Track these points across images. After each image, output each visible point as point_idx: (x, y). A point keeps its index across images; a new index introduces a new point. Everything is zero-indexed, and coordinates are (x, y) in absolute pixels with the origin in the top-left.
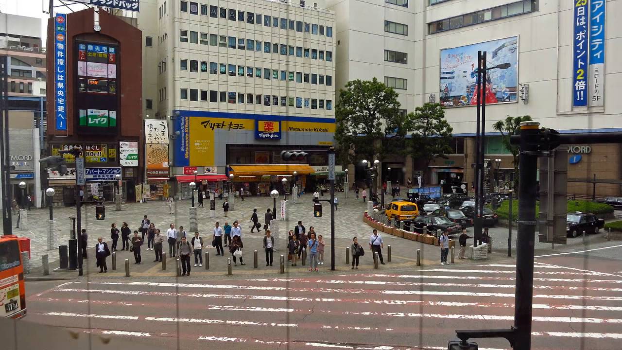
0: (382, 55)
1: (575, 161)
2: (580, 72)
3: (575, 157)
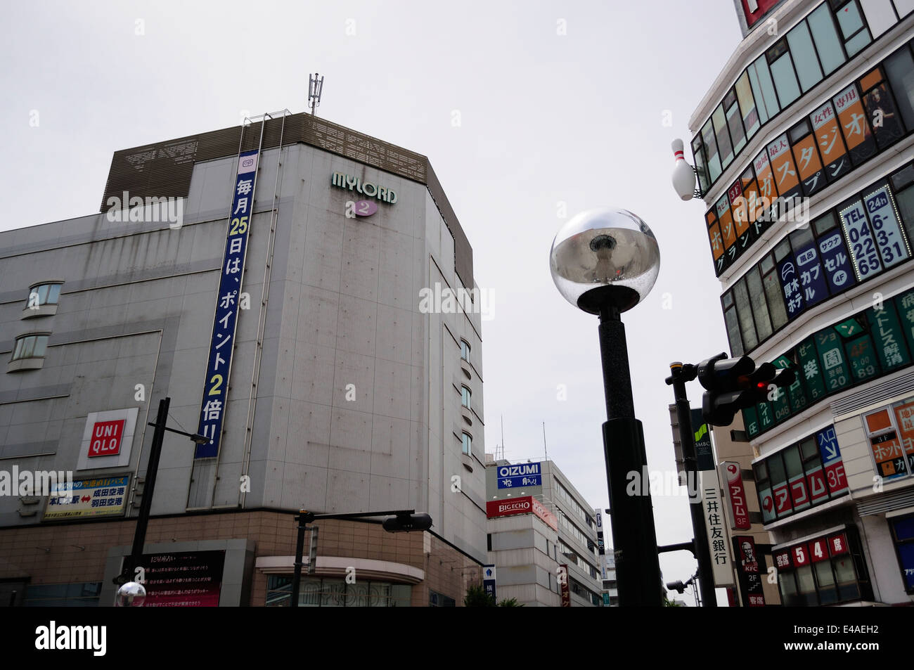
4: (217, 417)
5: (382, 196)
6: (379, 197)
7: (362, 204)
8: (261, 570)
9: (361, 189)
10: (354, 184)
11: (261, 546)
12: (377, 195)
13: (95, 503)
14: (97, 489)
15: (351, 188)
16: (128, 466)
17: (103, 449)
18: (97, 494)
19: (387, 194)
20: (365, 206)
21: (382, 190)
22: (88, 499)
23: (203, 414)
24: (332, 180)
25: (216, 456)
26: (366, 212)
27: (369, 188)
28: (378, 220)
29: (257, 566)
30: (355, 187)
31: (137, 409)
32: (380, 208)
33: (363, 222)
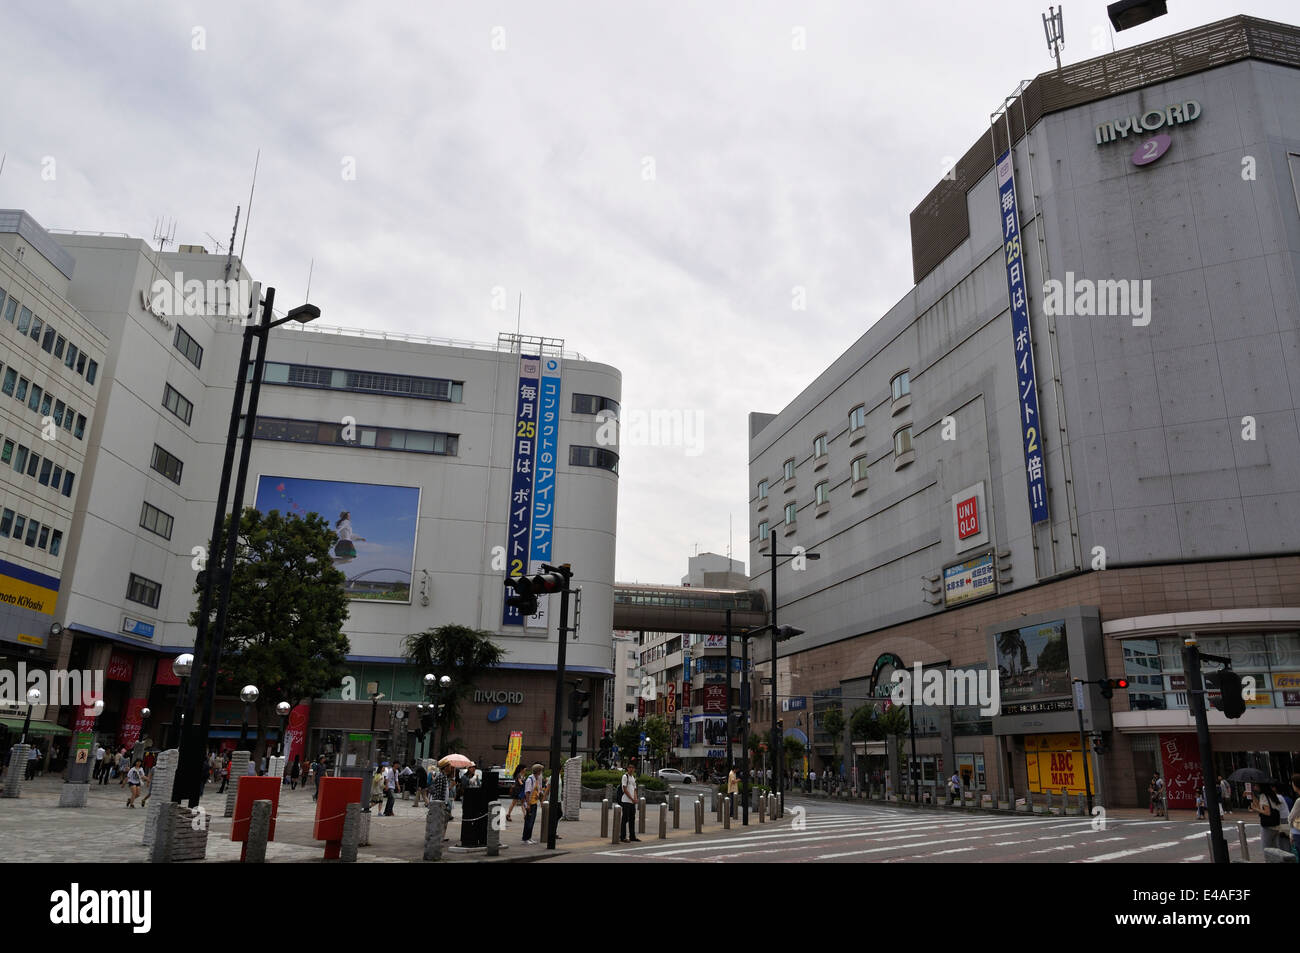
0: (147, 457)
1: (497, 717)
2: (517, 564)
3: (498, 711)
4: (1039, 476)
5: (1175, 119)
6: (1170, 122)
7: (1146, 147)
8: (1112, 635)
9: (1140, 126)
10: (1128, 126)
11: (1105, 610)
12: (1166, 121)
13: (976, 584)
14: (973, 570)
15: (1124, 134)
16: (989, 543)
17: (968, 529)
18: (974, 575)
19: (1181, 112)
20: (1151, 146)
21: (1173, 110)
22: (969, 581)
23: (1028, 473)
24: (1095, 139)
25: (1047, 517)
26: (1155, 154)
27: (1153, 118)
28: (1179, 155)
29: (1104, 632)
30: (1130, 130)
31: (982, 483)
32: (1179, 136)
33: (1156, 168)
